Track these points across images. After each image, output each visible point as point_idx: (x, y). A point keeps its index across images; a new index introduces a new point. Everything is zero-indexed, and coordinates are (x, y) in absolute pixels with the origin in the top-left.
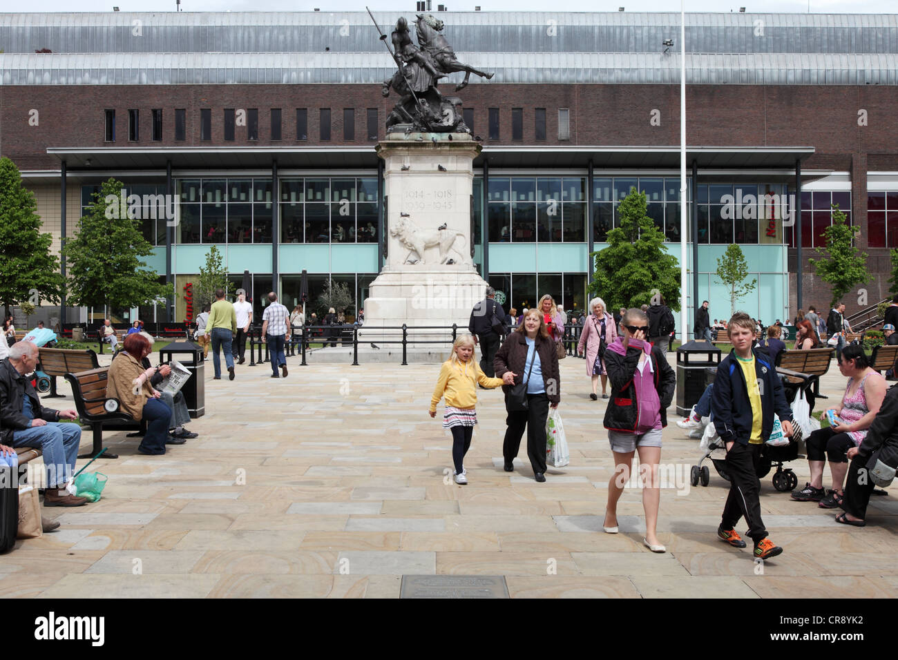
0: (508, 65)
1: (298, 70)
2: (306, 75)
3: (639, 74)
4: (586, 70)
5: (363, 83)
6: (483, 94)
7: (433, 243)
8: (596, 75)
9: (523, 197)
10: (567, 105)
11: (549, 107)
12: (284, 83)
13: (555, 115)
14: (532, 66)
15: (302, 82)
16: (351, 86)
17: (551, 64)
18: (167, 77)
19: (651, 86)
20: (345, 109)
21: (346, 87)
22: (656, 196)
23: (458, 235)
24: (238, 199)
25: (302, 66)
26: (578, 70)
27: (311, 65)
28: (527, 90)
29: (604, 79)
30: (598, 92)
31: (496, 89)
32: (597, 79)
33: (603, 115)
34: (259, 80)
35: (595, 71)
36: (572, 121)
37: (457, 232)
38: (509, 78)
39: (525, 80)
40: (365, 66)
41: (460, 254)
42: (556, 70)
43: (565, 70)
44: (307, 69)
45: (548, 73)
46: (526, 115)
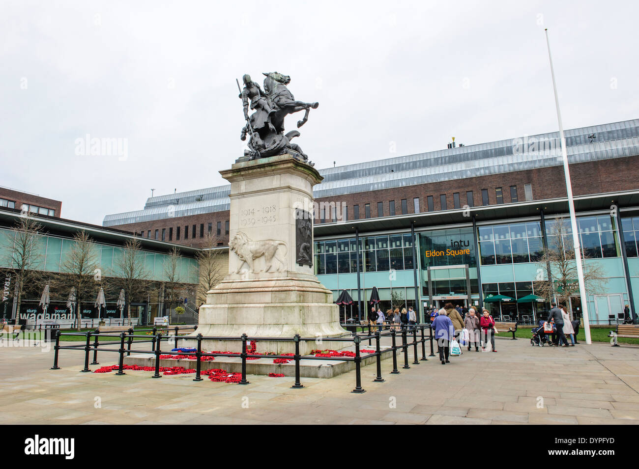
0: (491, 165)
1: (378, 183)
2: (382, 186)
3: (575, 158)
4: (540, 161)
5: (411, 185)
6: (477, 182)
7: (260, 253)
8: (546, 162)
9: (502, 237)
10: (529, 181)
11: (518, 184)
12: (371, 190)
13: (522, 188)
14: (505, 163)
15: (380, 188)
16: (404, 187)
17: (517, 160)
18: (317, 195)
19: (584, 163)
20: (402, 200)
21: (402, 189)
22: (593, 228)
23: (280, 244)
24: (344, 250)
25: (379, 181)
26: (535, 161)
27: (384, 180)
28: (503, 177)
29: (552, 164)
30: (549, 172)
31: (485, 178)
32: (547, 165)
33: (554, 184)
34: (358, 191)
35: (545, 160)
36: (533, 190)
37: (279, 242)
38: (492, 171)
39: (502, 171)
40: (412, 176)
41: (281, 262)
42: (520, 163)
43: (526, 162)
44: (382, 182)
45: (516, 165)
46: (504, 191)
